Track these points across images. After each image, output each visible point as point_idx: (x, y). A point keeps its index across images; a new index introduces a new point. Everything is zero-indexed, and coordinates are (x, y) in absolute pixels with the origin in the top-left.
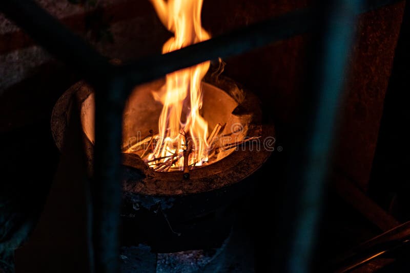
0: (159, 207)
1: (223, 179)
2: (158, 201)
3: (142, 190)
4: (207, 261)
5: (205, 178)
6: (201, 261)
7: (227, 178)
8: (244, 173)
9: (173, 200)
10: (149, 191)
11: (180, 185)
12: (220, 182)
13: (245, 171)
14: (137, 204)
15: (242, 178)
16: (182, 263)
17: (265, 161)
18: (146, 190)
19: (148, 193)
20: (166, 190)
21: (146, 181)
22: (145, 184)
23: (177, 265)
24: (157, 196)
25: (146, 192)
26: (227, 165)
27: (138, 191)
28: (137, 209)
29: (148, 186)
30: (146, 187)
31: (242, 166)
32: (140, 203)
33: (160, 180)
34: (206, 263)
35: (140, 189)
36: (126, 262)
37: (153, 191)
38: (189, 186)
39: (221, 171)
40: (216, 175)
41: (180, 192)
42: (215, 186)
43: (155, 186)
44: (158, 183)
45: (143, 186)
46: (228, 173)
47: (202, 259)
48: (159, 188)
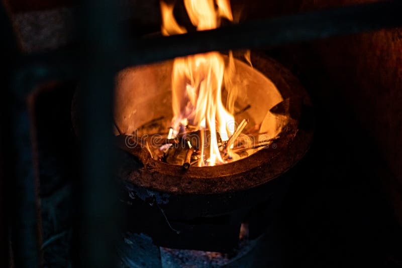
0: (154, 200)
1: (227, 184)
2: (152, 194)
3: (136, 179)
4: (223, 263)
5: (208, 179)
6: (217, 262)
7: (233, 183)
8: (255, 180)
9: (168, 196)
10: (143, 182)
11: (178, 182)
12: (223, 186)
13: (256, 179)
14: (132, 193)
15: (251, 185)
16: (195, 260)
17: (285, 172)
18: (139, 181)
19: (141, 184)
20: (161, 184)
21: (143, 171)
22: (140, 173)
23: (190, 260)
24: (151, 188)
25: (139, 183)
26: (239, 169)
27: (132, 180)
28: (133, 198)
29: (143, 176)
30: (141, 178)
31: (256, 173)
32: (134, 192)
33: (158, 173)
34: (222, 265)
35: (134, 178)
36: (132, 247)
37: (147, 183)
38: (187, 185)
39: (229, 175)
40: (221, 178)
41: (175, 189)
42: (216, 190)
43: (151, 178)
44: (156, 174)
45: (138, 175)
46: (237, 178)
47: (218, 260)
48: (154, 181)
